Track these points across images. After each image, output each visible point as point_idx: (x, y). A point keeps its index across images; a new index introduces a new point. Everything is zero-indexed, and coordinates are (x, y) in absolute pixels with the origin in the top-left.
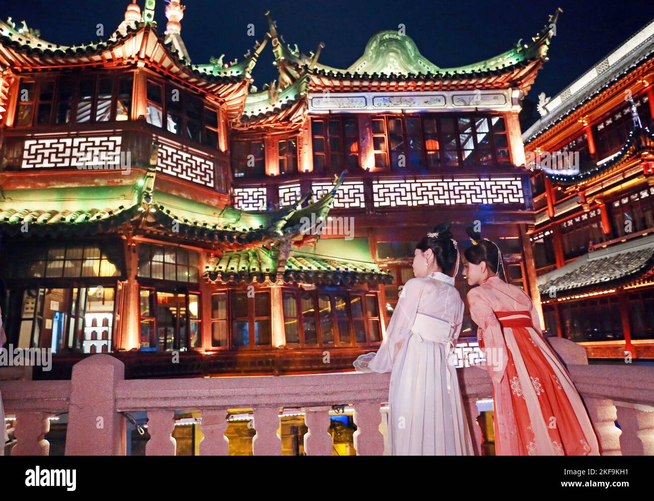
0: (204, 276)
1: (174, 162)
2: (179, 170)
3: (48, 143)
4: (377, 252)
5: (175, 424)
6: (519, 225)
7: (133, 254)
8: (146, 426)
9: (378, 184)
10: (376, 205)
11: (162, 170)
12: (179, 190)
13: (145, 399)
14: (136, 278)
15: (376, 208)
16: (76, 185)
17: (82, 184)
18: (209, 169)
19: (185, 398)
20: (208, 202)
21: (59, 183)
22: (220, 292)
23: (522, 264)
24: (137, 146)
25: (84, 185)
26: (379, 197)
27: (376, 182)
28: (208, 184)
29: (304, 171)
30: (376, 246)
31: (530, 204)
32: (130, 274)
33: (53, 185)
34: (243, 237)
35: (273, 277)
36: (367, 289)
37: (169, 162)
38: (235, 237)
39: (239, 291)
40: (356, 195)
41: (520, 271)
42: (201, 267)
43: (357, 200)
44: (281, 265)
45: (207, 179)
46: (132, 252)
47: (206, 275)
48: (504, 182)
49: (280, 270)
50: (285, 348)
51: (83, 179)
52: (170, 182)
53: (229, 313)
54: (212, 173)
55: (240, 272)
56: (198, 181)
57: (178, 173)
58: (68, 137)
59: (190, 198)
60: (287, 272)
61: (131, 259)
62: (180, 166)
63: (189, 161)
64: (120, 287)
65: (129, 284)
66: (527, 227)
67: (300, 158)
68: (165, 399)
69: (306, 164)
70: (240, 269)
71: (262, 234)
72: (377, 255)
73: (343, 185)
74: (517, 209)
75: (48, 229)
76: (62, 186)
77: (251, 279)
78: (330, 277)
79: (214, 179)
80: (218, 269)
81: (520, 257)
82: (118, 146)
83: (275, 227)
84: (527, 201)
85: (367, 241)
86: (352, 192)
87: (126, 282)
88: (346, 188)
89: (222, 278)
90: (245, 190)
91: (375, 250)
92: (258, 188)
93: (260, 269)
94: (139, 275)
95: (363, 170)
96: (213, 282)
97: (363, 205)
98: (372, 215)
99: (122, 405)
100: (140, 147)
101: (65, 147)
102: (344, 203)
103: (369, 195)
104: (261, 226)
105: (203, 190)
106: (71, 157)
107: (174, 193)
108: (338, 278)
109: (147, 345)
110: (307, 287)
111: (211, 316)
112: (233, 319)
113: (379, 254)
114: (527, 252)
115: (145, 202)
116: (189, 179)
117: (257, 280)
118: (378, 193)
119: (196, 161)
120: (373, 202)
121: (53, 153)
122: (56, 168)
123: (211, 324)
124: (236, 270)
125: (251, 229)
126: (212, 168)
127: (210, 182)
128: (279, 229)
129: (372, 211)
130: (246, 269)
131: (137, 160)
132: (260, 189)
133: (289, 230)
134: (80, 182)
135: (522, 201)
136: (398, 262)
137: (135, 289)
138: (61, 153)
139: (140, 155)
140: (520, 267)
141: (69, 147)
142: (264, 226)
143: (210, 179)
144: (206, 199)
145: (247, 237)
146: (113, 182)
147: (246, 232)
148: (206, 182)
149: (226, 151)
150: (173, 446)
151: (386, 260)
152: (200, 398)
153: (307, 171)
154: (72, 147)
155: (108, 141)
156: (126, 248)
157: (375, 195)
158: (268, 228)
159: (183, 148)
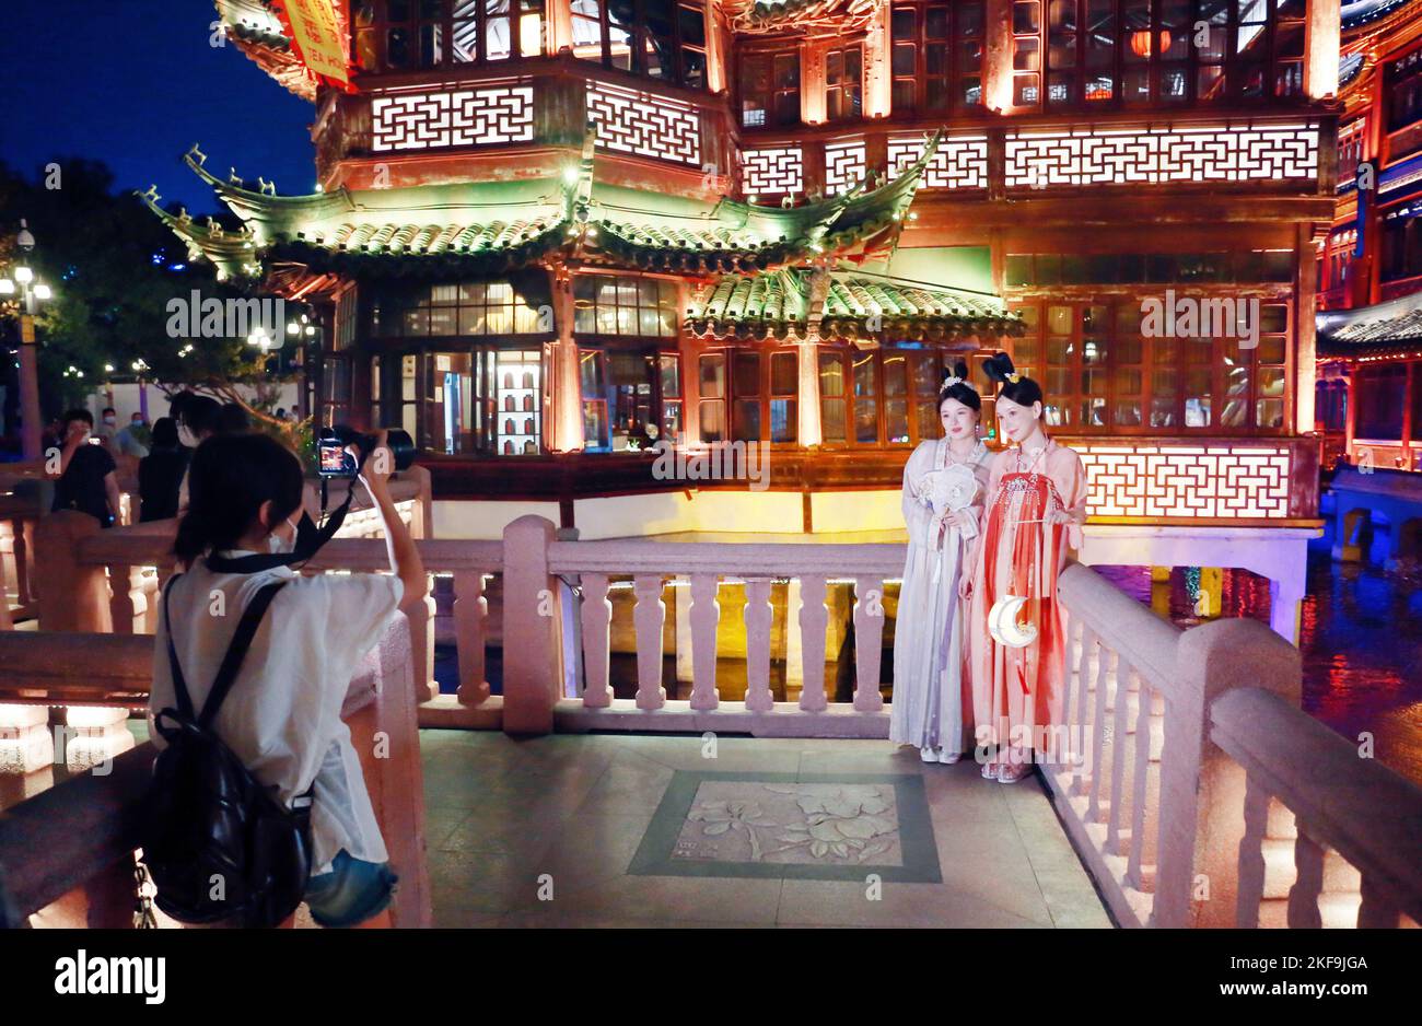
0: (685, 327)
1: (627, 127)
2: (636, 140)
3: (410, 102)
4: (1005, 274)
5: (610, 587)
6: (1298, 225)
7: (565, 295)
8: (580, 588)
9: (1017, 140)
10: (1009, 182)
11: (606, 144)
12: (637, 179)
13: (577, 563)
14: (573, 335)
15: (1009, 190)
16: (464, 180)
17: (475, 178)
18: (691, 130)
19: (618, 563)
20: (689, 194)
21: (437, 177)
22: (714, 352)
23: (1290, 305)
24: (561, 107)
25: (477, 181)
26: (1016, 168)
27: (1013, 137)
28: (689, 160)
29: (873, 116)
30: (1005, 263)
31: (1328, 182)
32: (563, 329)
33: (428, 181)
34: (750, 259)
35: (802, 328)
36: (978, 346)
37: (617, 127)
38: (735, 261)
39: (745, 350)
40: (972, 164)
41: (1285, 318)
42: (681, 309)
43: (973, 173)
44: (814, 309)
45: (687, 150)
46: (563, 291)
47: (688, 325)
48: (1278, 134)
49: (811, 318)
50: (819, 448)
51: (476, 169)
52: (621, 166)
53: (727, 389)
54: (695, 137)
55: (745, 320)
56: (671, 156)
57: (634, 146)
58: (442, 91)
59: (658, 190)
60: (827, 320)
61: (562, 305)
62: (637, 133)
63: (654, 119)
64: (548, 352)
65: (563, 346)
66: (1314, 230)
67: (866, 88)
68: (597, 563)
69: (878, 100)
70: (747, 314)
71: (784, 251)
72: (1005, 280)
73: (947, 142)
74: (1297, 192)
75: (429, 262)
76: (443, 183)
77: (764, 331)
78: (905, 326)
79: (700, 149)
80: (708, 314)
81: (1288, 290)
82: (529, 105)
83: (807, 238)
84: (1324, 175)
85: (987, 252)
86: (963, 157)
87: (558, 342)
88: (952, 150)
89: (715, 330)
90: (763, 153)
91: (1002, 269)
92: (786, 149)
93: (782, 313)
94: (577, 330)
95: (990, 111)
96: (700, 337)
97: (983, 183)
98: (999, 203)
99: (554, 568)
100: (566, 107)
101: (440, 111)
102: (947, 179)
103: (996, 163)
104: (783, 238)
105: (680, 172)
106: (451, 129)
107: (629, 184)
108: (918, 329)
109: (594, 444)
110: (861, 344)
111: (697, 394)
112: (735, 398)
113: (1008, 277)
114: (1304, 279)
115: (579, 220)
116: (655, 154)
117: (774, 333)
118: (1015, 159)
119: (666, 118)
120: (1003, 176)
121: (422, 121)
122: (428, 151)
123: (698, 406)
124: (738, 318)
125: (764, 244)
126: (695, 128)
127: (692, 156)
128: (815, 241)
129: (1001, 195)
130: (757, 313)
131: (562, 132)
132: (790, 152)
133: (837, 236)
134: (470, 174)
135: (1313, 174)
136: (1044, 293)
137: (572, 353)
138: (434, 121)
139: (567, 121)
140: (1285, 309)
141: (446, 111)
142: (787, 238)
143: (693, 148)
144: (685, 188)
145: (757, 260)
146: (524, 174)
147: (756, 250)
148: (685, 156)
149: (722, 91)
150: (608, 610)
151: (1022, 289)
152: (633, 564)
153: (878, 114)
154: (451, 110)
155: (510, 96)
156: (554, 285)
157: (1007, 163)
158: (796, 240)
159: (641, 96)
